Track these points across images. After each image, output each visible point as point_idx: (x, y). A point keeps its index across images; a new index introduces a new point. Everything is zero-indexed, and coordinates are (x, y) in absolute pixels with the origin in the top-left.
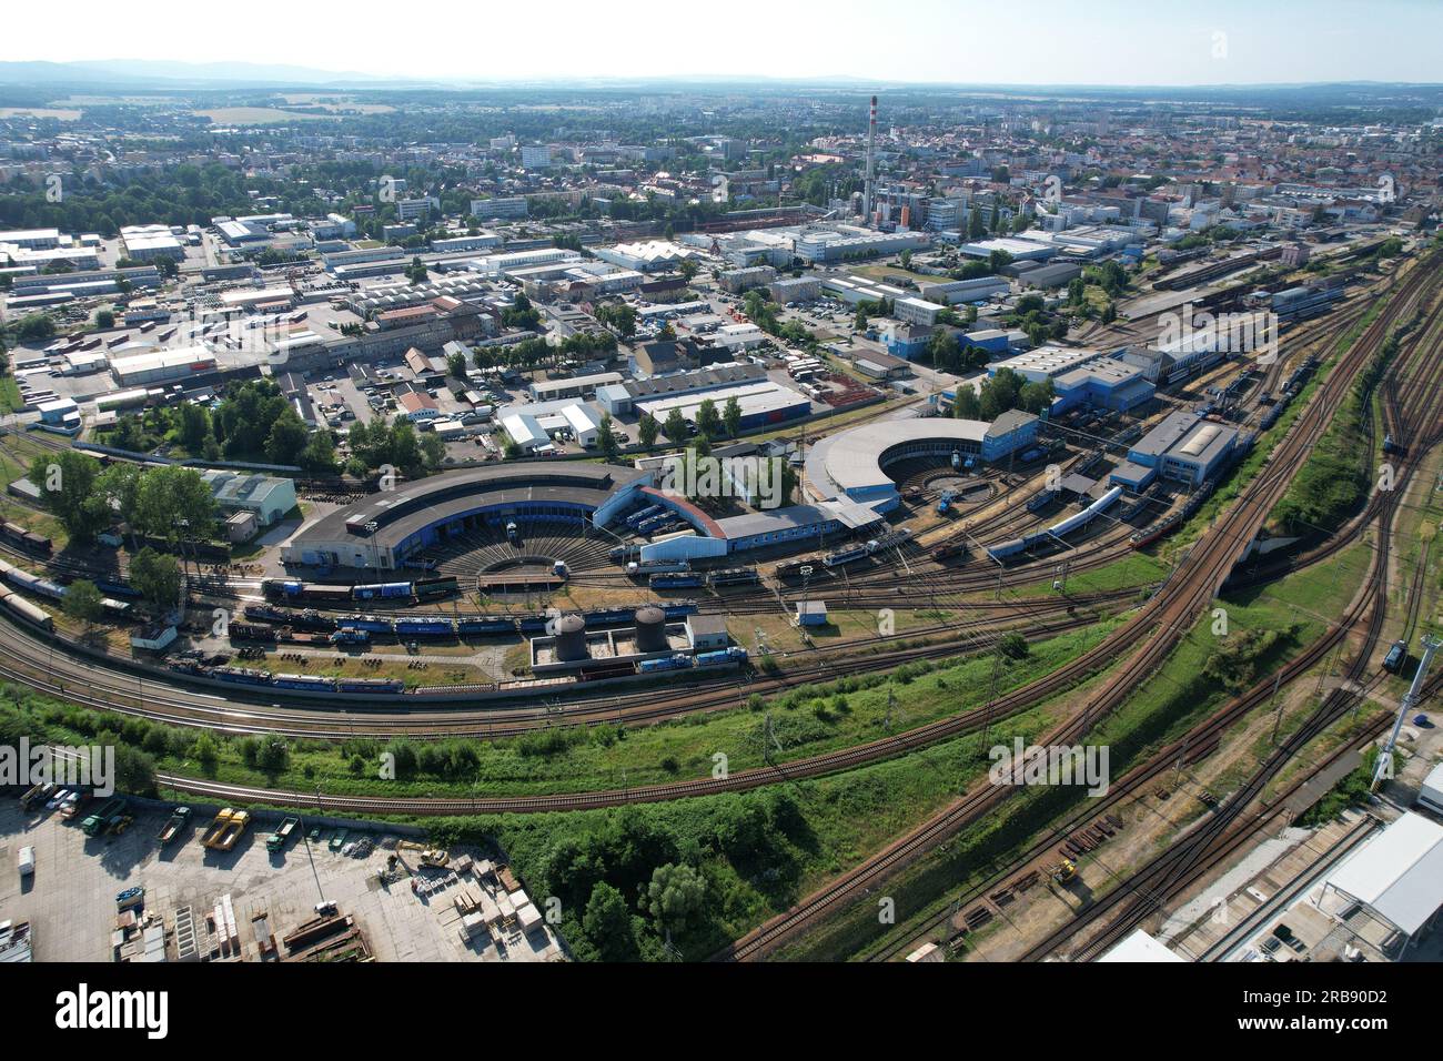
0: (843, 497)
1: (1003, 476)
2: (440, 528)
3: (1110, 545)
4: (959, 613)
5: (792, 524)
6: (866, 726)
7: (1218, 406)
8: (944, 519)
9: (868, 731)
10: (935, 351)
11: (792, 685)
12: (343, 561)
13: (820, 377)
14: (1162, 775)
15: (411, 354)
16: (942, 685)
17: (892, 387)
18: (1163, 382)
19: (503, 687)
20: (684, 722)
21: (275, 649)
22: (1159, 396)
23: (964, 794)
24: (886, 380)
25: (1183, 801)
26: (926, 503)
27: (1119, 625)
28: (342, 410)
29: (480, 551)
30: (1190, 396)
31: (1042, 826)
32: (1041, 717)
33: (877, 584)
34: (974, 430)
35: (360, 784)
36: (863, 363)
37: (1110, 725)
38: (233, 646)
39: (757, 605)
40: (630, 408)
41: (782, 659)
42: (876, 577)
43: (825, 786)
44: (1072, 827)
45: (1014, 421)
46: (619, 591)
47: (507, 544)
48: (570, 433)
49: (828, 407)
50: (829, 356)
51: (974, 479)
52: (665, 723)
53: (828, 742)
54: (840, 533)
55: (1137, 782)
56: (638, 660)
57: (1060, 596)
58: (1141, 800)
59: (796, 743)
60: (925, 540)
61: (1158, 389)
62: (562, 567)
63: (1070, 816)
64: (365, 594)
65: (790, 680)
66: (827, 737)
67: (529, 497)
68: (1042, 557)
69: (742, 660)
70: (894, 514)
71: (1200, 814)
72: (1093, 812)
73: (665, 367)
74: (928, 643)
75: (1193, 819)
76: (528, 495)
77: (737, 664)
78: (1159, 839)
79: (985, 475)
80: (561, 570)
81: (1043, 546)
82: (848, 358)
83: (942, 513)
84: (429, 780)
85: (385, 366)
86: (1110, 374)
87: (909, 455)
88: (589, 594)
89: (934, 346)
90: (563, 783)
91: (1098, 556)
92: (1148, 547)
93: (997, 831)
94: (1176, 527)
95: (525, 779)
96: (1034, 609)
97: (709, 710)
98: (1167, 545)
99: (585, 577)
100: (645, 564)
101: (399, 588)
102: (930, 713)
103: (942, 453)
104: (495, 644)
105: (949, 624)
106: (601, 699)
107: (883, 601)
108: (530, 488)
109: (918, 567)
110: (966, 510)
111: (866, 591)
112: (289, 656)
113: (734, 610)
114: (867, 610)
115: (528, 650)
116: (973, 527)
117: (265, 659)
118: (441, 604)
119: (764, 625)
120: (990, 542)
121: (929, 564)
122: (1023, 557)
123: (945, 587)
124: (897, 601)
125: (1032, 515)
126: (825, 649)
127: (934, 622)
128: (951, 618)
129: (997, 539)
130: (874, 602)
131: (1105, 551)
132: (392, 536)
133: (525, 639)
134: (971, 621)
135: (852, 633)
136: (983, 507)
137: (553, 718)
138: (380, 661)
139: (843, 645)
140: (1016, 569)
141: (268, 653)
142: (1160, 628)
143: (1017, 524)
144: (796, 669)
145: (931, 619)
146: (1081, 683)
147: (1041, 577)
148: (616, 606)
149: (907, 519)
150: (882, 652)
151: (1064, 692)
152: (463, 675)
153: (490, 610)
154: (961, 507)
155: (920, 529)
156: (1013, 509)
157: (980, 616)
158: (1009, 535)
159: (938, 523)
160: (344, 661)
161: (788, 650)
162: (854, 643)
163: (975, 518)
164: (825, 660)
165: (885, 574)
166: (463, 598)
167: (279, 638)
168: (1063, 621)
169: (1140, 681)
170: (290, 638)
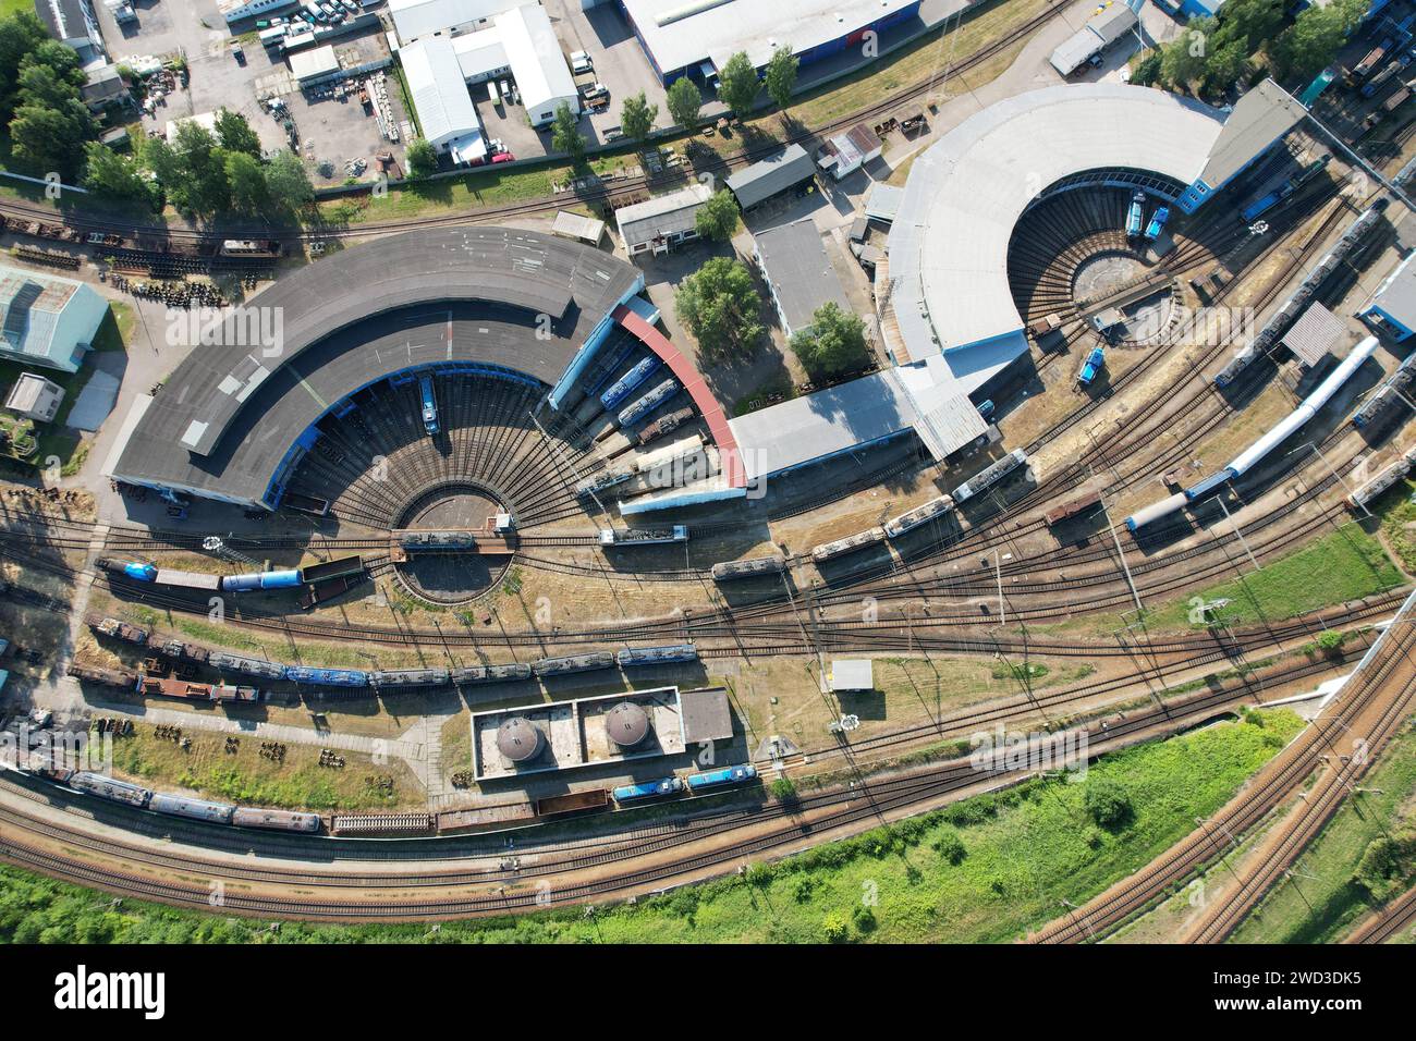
0: (936, 359)
1: (1199, 270)
3: (1312, 494)
4: (1056, 665)
5: (848, 438)
8: (1083, 399)
11: (807, 830)
16: (998, 885)
20: (667, 903)
26: (1063, 348)
33: (958, 586)
39: (781, 631)
41: (803, 768)
45: (1261, 123)
46: (589, 584)
47: (426, 442)
48: (512, 82)
51: (1152, 264)
52: (643, 900)
56: (614, 770)
57: (1205, 629)
60: (1043, 463)
65: (808, 816)
68: (1206, 523)
76: (447, 344)
83: (1084, 382)
88: (547, 590)
91: (1288, 523)
92: (1374, 509)
96: (1161, 660)
97: (701, 875)
98: (1400, 508)
99: (540, 543)
100: (625, 538)
101: (287, 581)
103: (1116, 184)
104: (426, 713)
105: (1037, 694)
106: (565, 846)
107: (955, 628)
108: (450, 324)
109: (1020, 540)
110: (1121, 371)
111: (935, 602)
112: (165, 730)
113: (746, 642)
114: (930, 655)
115: (469, 733)
116: (1122, 428)
117: (135, 735)
118: (346, 607)
119: (785, 685)
120: (1137, 476)
121: (1037, 534)
122: (1177, 519)
123: (1048, 599)
124: (976, 631)
125: (1218, 395)
126: (861, 747)
127: (1017, 688)
128: (1041, 681)
129: (1151, 467)
130: (943, 631)
131: (1301, 510)
132: (256, 468)
133: (464, 704)
134: (1067, 688)
135: (901, 711)
136: (1148, 362)
137: (508, 881)
138: (283, 747)
139: (886, 741)
140: (1159, 554)
141: (137, 718)
142: (1325, 774)
143: (1189, 422)
144: (818, 791)
145: (1015, 682)
146: (1178, 890)
147: (1190, 579)
148: (584, 624)
149: (1026, 397)
150: (935, 760)
151: (1152, 909)
152: (390, 787)
153: (414, 626)
154: (1115, 361)
155: (1042, 426)
156: (1193, 373)
157: (1082, 675)
158: (1171, 454)
159: (1071, 411)
160: (237, 741)
161: (811, 748)
162: (903, 736)
163: (1131, 399)
164: (857, 775)
165: (970, 558)
166: (373, 592)
167: (144, 690)
168: (1194, 694)
169: (1260, 900)
170: (157, 687)
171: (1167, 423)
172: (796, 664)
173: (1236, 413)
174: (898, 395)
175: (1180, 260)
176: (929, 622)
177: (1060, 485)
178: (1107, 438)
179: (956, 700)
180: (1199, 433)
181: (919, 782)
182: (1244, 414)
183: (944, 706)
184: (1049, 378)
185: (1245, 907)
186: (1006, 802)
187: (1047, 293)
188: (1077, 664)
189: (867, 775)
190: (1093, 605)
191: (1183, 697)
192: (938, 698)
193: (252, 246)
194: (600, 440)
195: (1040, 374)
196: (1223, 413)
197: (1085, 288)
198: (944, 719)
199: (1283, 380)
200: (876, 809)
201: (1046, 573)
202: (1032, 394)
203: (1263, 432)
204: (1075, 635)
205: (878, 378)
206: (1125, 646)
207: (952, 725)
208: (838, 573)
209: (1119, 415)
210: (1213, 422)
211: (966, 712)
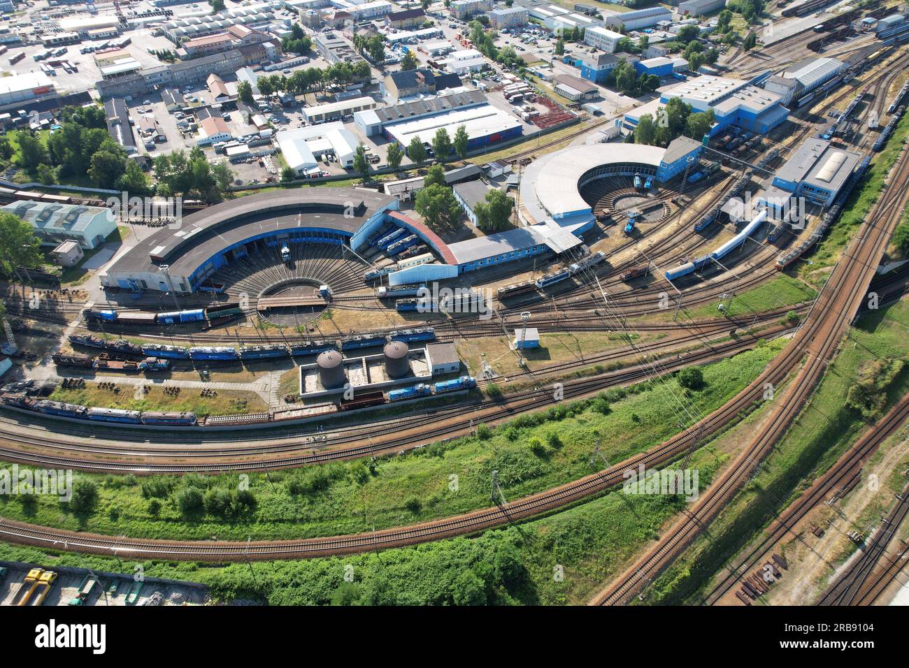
0: (550, 221)
1: (675, 198)
2: (228, 254)
3: (759, 266)
4: (644, 334)
5: (510, 249)
6: (574, 462)
7: (840, 130)
8: (630, 239)
9: (576, 468)
10: (618, 77)
11: (511, 412)
12: (150, 286)
13: (528, 99)
14: (816, 510)
15: (211, 79)
16: (636, 419)
17: (585, 109)
18: (794, 105)
19: (278, 417)
20: (425, 452)
21: (93, 376)
22: (791, 118)
23: (657, 539)
24: (579, 103)
25: (836, 539)
26: (615, 224)
27: (775, 353)
28: (155, 134)
29: (261, 273)
30: (816, 119)
31: (720, 566)
32: (717, 453)
33: (579, 306)
34: (651, 155)
35: (156, 526)
36: (562, 86)
37: (774, 460)
38: (59, 374)
39: (484, 327)
40: (380, 131)
41: (503, 384)
42: (577, 298)
43: (542, 529)
44: (745, 566)
45: (684, 147)
46: (372, 313)
47: (283, 266)
48: (333, 155)
49: (535, 129)
50: (536, 79)
51: (651, 198)
52: (408, 452)
53: (544, 479)
54: (546, 256)
55: (795, 517)
56: (388, 387)
57: (723, 317)
58: (799, 537)
59: (517, 482)
60: (615, 261)
61: (791, 114)
62: (326, 291)
63: (744, 553)
64: (167, 321)
65: (511, 405)
66: (543, 475)
67: (299, 225)
68: (708, 277)
69: (472, 386)
70: (589, 235)
71: (851, 553)
72: (762, 549)
73: (408, 92)
74: (620, 366)
75: (846, 558)
76: (298, 221)
77: (467, 391)
78: (819, 580)
79: (659, 195)
80: (325, 294)
81: (707, 268)
82: (551, 81)
83: (628, 234)
84: (214, 522)
85: (191, 91)
86: (756, 102)
87: (600, 176)
88: (347, 317)
89: (618, 73)
90: (324, 525)
91: (751, 277)
92: (791, 268)
93: (685, 577)
94: (811, 250)
95: (293, 521)
96: (704, 330)
97: (445, 438)
98: (805, 267)
99: (344, 299)
100: (392, 289)
101: (194, 315)
102: (626, 448)
103: (626, 174)
104: (271, 370)
105: (636, 346)
106: (357, 427)
107: (583, 322)
108: (300, 215)
109: (611, 287)
110: (646, 230)
111: (570, 312)
112: (105, 384)
113: (464, 332)
114: (570, 333)
115: (298, 377)
116: (653, 247)
117: (85, 388)
118: (228, 329)
119: (489, 348)
120: (665, 263)
121: (619, 285)
122: (693, 277)
123: (633, 309)
124: (594, 323)
125: (698, 235)
126: (538, 372)
127: (624, 344)
128: (637, 341)
129: (672, 260)
130: (576, 323)
131: (756, 272)
132: (188, 265)
133: (296, 365)
134: (654, 343)
135: (557, 358)
136: (659, 227)
137: (318, 447)
138: (178, 389)
139: (554, 369)
140: (687, 290)
141: (87, 381)
142: (809, 358)
143: (687, 244)
144: (515, 393)
145: (622, 341)
146: (747, 415)
147: (707, 298)
148: (369, 329)
149: (600, 239)
150: (584, 376)
151: (734, 425)
152: (245, 403)
153: (268, 334)
154: (642, 227)
155: (611, 249)
156: (683, 229)
157: (661, 338)
158: (681, 255)
159: (625, 243)
160: (150, 388)
161: (509, 374)
162: (562, 366)
163: (654, 238)
164: (538, 384)
165: (583, 295)
166: (246, 321)
167: (97, 366)
168: (727, 343)
169: (796, 414)
170: (106, 365)
171: (675, 245)
172: (495, 339)
173: (709, 241)
174: (532, 233)
175: (664, 195)
176: (567, 320)
177: (626, 268)
178: (646, 251)
179: (590, 350)
180: (693, 248)
181: (577, 386)
182: (713, 241)
183: (583, 353)
184: (610, 233)
185: (788, 417)
186: (632, 392)
188: (656, 334)
189: (544, 384)
191: (722, 344)
192: (579, 350)
193: (198, 201)
194: (377, 262)
195: (605, 232)
196: (703, 241)
197: (620, 206)
198: (585, 359)
199: (728, 229)
200: (553, 400)
202: (603, 238)
204: (651, 322)
205: (522, 230)
206: (681, 325)
207: (591, 361)
208: (512, 303)
209: (649, 244)
210: (699, 244)
211: (598, 355)
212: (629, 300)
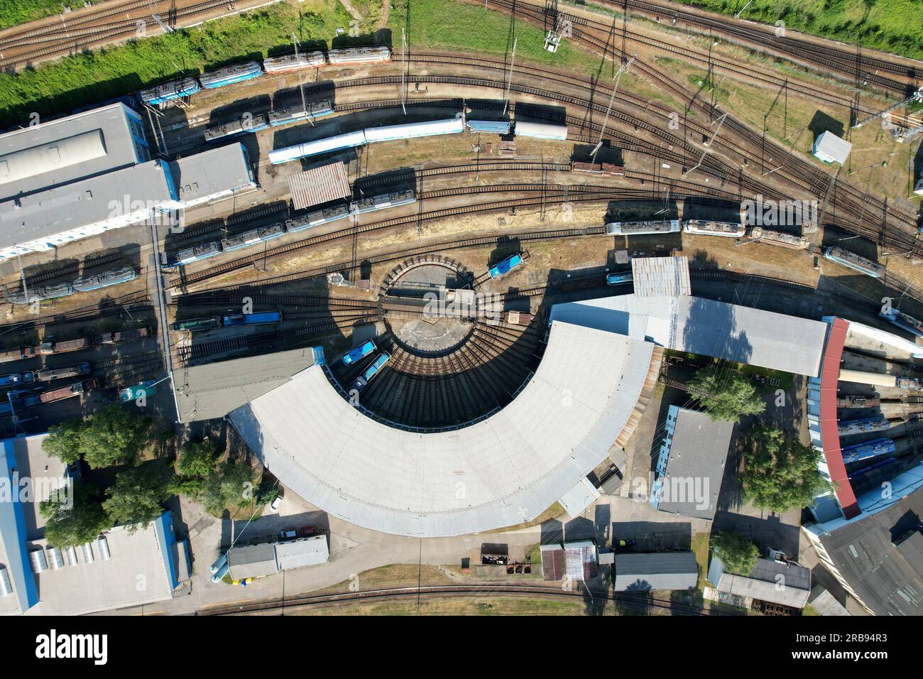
42: (708, 182)
79: (365, 321)
96: (605, 37)
105: (706, 67)
107: (733, 140)
109: (648, 171)
110: (480, 250)
111: (735, 165)
113: (879, 214)
114: (761, 133)
116: (513, 208)
120: (530, 166)
121: (634, 168)
123: (654, 120)
125: (418, 189)
126: (844, 103)
127: (717, 78)
128: (698, 73)
129: (514, 166)
130: (743, 144)
131: (425, 73)
134: (684, 59)
135: (806, 109)
136: (453, 245)
139: (825, 97)
140: (554, 104)
143: (458, 182)
147: (545, 74)
149: (569, 272)
150: (802, 67)
155: (574, 244)
156: (424, 217)
157: (668, 60)
158: (491, 167)
159: (543, 242)
162: (812, 94)
163: (488, 224)
165: (692, 180)
171: (475, 191)
172: (856, 179)
173: (416, 168)
174: (681, 325)
175: (360, 313)
176: (748, 156)
177: (591, 193)
178: (531, 206)
179: (763, 95)
180: (457, 169)
182: (409, 164)
183: (774, 96)
184: (541, 277)
187: (491, 345)
188: (665, 69)
189: (851, 83)
190: (627, 98)
191: (608, 6)
192: (775, 103)
195: (545, 285)
196: (425, 173)
197: (454, 334)
198: (779, 89)
199: (358, 171)
200: (859, 59)
201: (646, 140)
202: (563, 273)
203: (406, 142)
204: (655, 87)
205: (687, 347)
206: (624, 60)
207: (776, 81)
209: (508, 219)
210: (439, 171)
211: (760, 84)
212: (646, 136)
